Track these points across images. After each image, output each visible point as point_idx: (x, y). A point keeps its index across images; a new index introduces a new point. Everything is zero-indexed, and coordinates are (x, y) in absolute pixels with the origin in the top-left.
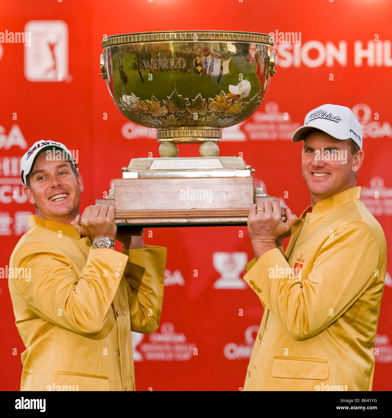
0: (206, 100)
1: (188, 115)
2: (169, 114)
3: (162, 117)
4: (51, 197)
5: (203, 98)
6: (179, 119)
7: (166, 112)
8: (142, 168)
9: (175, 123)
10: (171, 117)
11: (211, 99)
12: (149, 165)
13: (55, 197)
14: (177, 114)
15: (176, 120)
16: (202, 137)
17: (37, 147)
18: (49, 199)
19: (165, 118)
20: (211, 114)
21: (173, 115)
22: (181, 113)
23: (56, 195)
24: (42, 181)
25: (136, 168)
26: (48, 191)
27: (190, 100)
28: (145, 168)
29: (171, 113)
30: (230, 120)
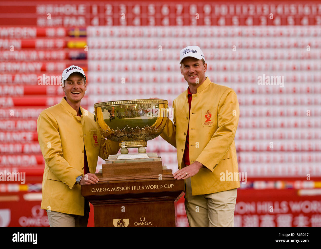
0: (140, 129)
1: (133, 136)
2: (125, 135)
3: (122, 137)
4: (73, 92)
5: (139, 128)
6: (129, 137)
7: (123, 134)
8: (114, 159)
9: (127, 139)
10: (126, 137)
11: (142, 128)
12: (117, 158)
13: (74, 93)
14: (128, 136)
15: (128, 138)
16: (139, 145)
17: (71, 69)
18: (72, 92)
19: (123, 137)
20: (143, 135)
21: (126, 136)
22: (130, 135)
23: (75, 92)
24: (70, 84)
25: (111, 159)
26: (72, 89)
27: (134, 129)
28: (115, 159)
29: (126, 135)
30: (151, 137)
